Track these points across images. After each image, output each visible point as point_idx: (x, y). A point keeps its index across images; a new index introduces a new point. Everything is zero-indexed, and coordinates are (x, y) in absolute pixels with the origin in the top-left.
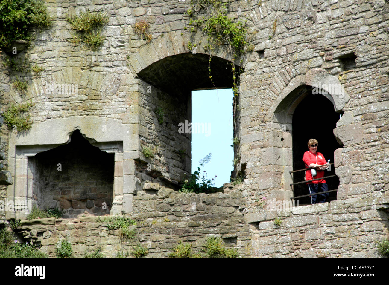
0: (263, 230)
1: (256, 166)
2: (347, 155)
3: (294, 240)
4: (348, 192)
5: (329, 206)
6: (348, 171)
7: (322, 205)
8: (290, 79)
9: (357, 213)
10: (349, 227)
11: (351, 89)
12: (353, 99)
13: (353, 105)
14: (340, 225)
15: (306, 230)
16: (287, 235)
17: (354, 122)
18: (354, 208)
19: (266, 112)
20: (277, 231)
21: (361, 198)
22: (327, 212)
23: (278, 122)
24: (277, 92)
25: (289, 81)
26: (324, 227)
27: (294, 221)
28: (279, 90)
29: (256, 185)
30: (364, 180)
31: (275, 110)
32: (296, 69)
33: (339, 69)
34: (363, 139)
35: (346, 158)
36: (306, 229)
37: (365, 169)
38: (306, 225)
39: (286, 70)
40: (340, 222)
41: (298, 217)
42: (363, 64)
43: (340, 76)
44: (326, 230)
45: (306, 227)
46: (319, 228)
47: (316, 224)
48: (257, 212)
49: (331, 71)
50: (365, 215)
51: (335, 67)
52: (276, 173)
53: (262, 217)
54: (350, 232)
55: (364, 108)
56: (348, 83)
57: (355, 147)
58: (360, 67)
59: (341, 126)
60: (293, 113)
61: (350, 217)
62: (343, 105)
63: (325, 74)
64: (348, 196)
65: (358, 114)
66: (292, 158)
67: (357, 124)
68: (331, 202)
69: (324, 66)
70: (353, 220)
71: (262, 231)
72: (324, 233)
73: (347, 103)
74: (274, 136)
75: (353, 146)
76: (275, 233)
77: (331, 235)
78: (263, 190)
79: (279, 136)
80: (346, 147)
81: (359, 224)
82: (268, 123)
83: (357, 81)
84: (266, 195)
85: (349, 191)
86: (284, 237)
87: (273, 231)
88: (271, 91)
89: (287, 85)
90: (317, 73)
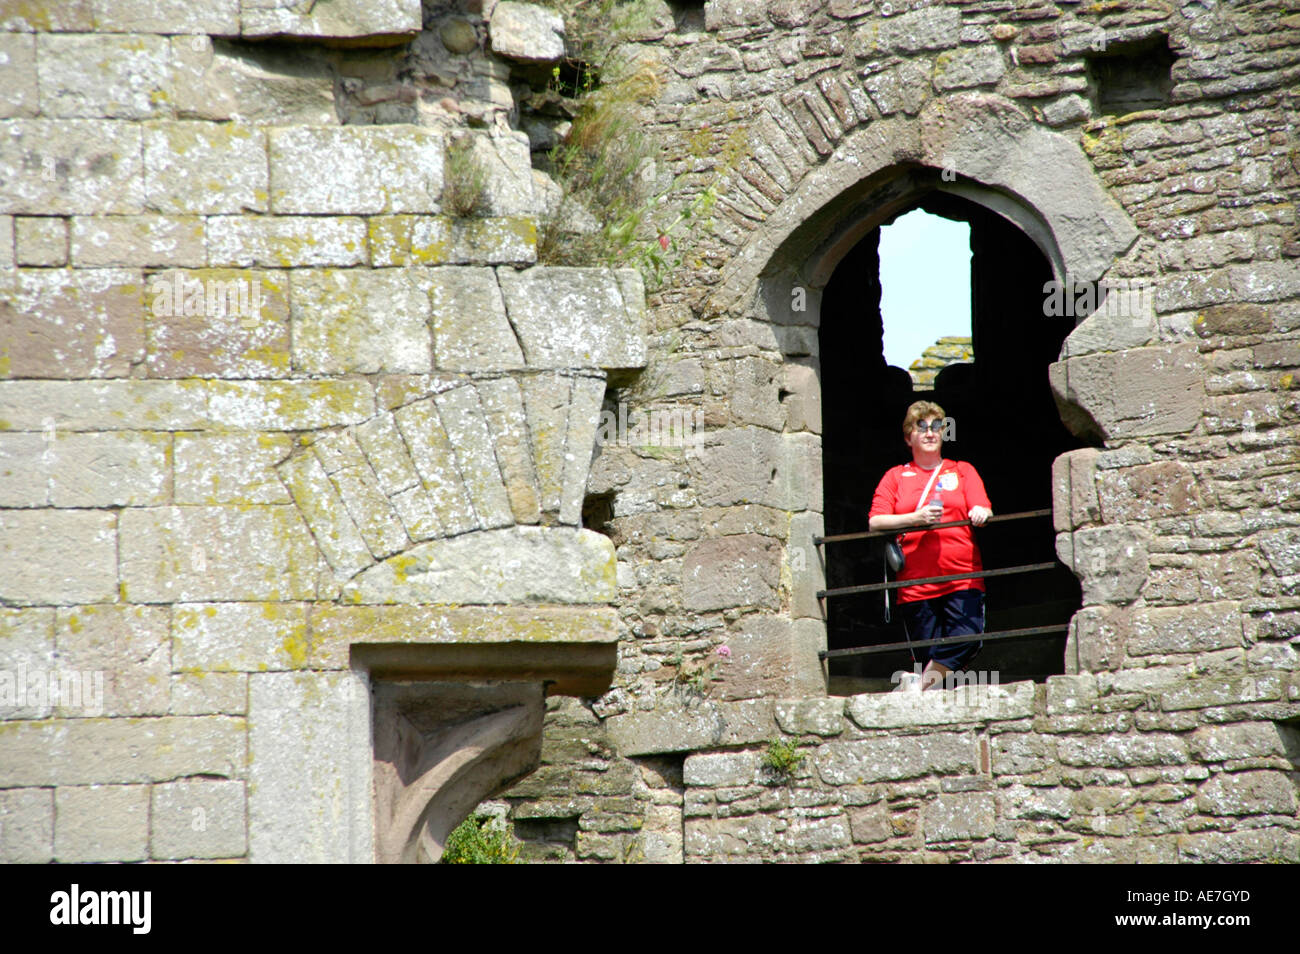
0: (706, 792)
1: (665, 507)
2: (1121, 482)
3: (865, 838)
4: (1131, 641)
5: (1042, 698)
6: (1130, 552)
7: (1006, 694)
8: (838, 132)
9: (1180, 733)
10: (1137, 792)
11: (1145, 197)
12: (1151, 240)
13: (1155, 267)
14: (1094, 783)
15: (922, 797)
16: (825, 817)
17: (1156, 339)
18: (1164, 712)
19: (716, 272)
20: (777, 794)
21: (1192, 670)
22: (1028, 723)
23: (767, 318)
24: (775, 186)
25: (836, 143)
26: (1016, 787)
27: (865, 758)
28: (783, 177)
29: (669, 590)
30: (1210, 594)
31: (763, 266)
32: (869, 92)
33: (1085, 105)
34: (1205, 414)
35: (1116, 493)
36: (925, 792)
37: (1211, 544)
38: (925, 775)
39: (823, 93)
40: (1094, 771)
41: (882, 740)
42: (1211, 87)
43: (1088, 137)
44: (1027, 803)
45: (922, 782)
46: (990, 789)
47: (973, 772)
48: (673, 708)
49: (1047, 110)
50: (1216, 741)
51: (1068, 93)
52: (766, 540)
53: (703, 730)
54: (1147, 814)
55: (1210, 281)
56: (1131, 167)
57: (1162, 447)
58: (1194, 101)
59: (1092, 351)
60: (825, 283)
61: (1145, 748)
62: (1101, 263)
63: (1013, 122)
64: (1127, 659)
65: (1179, 305)
67: (1176, 351)
68: (1050, 680)
69: (1013, 87)
70: (1158, 763)
71: (703, 794)
72: (1014, 813)
73: (1122, 254)
74: (758, 381)
75: (1152, 444)
76: (765, 806)
77: (1050, 825)
78: (700, 614)
79: (771, 380)
80: (1116, 444)
81: (1189, 781)
82: (731, 323)
83: (1175, 160)
84: (721, 638)
85: (1135, 636)
86: (814, 825)
87: (758, 794)
88: (742, 181)
89: (824, 158)
90: (978, 114)
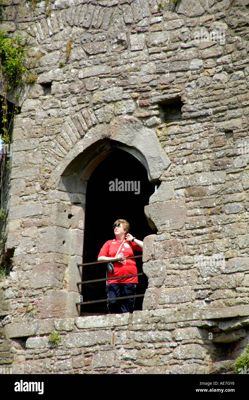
0: (32, 350)
1: (28, 253)
2: (161, 246)
3: (76, 367)
4: (160, 299)
5: (131, 319)
6: (162, 269)
7: (121, 317)
8: (86, 128)
9: (170, 330)
10: (156, 351)
11: (173, 150)
12: (174, 165)
13: (175, 174)
14: (144, 348)
15: (94, 352)
16: (65, 359)
17: (174, 198)
18: (166, 323)
19: (49, 174)
20: (52, 351)
21: (176, 309)
22: (126, 327)
23: (65, 190)
24: (68, 146)
25: (86, 132)
26: (121, 349)
27: (79, 339)
28: (70, 143)
29: (27, 281)
30: (183, 283)
31: (62, 172)
32: (96, 115)
33: (158, 120)
34: (186, 223)
35: (159, 249)
36: (95, 351)
37: (185, 267)
38: (95, 345)
39: (83, 115)
40: (144, 344)
41: (84, 333)
42: (193, 114)
43: (158, 130)
44: (124, 355)
45: (95, 347)
46: (114, 350)
47: (109, 344)
48: (25, 322)
49: (147, 121)
50: (180, 333)
51: (153, 116)
52: (58, 265)
53: (32, 329)
54: (158, 359)
55: (190, 178)
56: (170, 140)
57: (173, 234)
58: (188, 119)
59: (156, 202)
60: (88, 179)
61: (159, 336)
62: (160, 172)
63: (137, 125)
64: (158, 306)
65: (181, 186)
66: (82, 244)
67: (178, 202)
68: (134, 312)
69: (137, 114)
70: (162, 341)
71: (30, 351)
72: (120, 358)
73: (166, 169)
74: (58, 211)
75: (170, 233)
76: (48, 355)
77: (130, 362)
78: (36, 289)
79: (65, 211)
80: (160, 233)
81: (171, 347)
82: (52, 191)
83: (182, 138)
84: (41, 298)
85: (161, 298)
86: (62, 362)
87: (47, 351)
88: (58, 144)
89: (82, 137)
90: (127, 122)
